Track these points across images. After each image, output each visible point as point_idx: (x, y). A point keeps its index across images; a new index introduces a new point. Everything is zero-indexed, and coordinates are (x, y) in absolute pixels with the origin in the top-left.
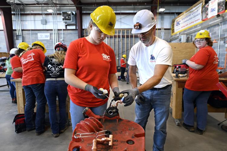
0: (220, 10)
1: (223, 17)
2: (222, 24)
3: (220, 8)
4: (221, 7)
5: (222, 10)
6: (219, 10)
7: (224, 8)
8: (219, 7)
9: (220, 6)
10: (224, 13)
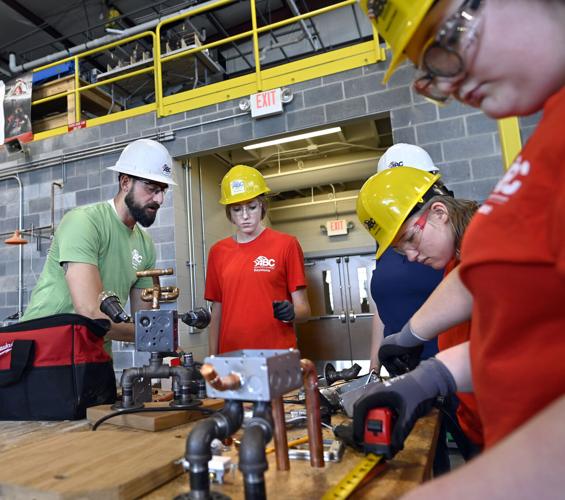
0: (14, 131)
1: (28, 157)
2: (27, 179)
3: (13, 122)
4: (17, 120)
5: (22, 131)
6: (12, 128)
7: (30, 125)
8: (9, 119)
9: (12, 117)
10: (30, 143)
